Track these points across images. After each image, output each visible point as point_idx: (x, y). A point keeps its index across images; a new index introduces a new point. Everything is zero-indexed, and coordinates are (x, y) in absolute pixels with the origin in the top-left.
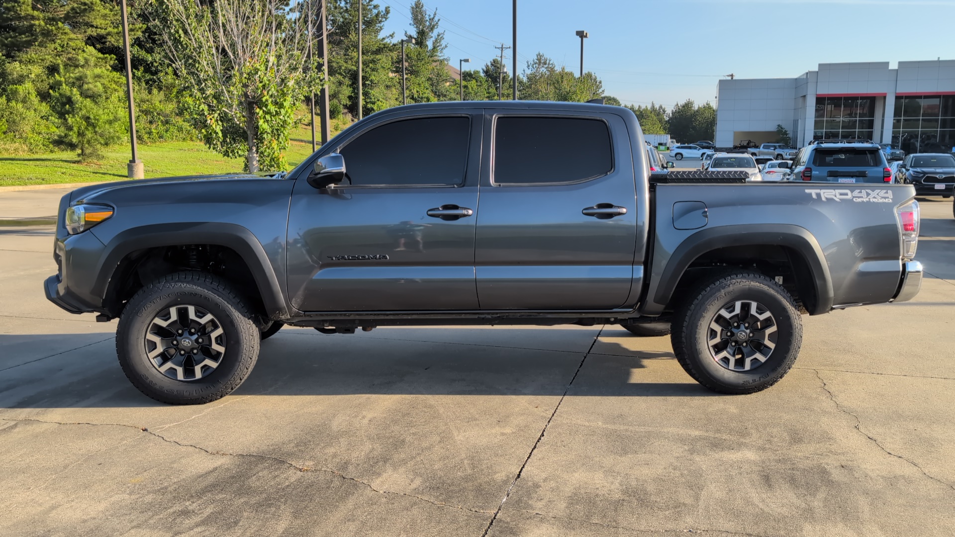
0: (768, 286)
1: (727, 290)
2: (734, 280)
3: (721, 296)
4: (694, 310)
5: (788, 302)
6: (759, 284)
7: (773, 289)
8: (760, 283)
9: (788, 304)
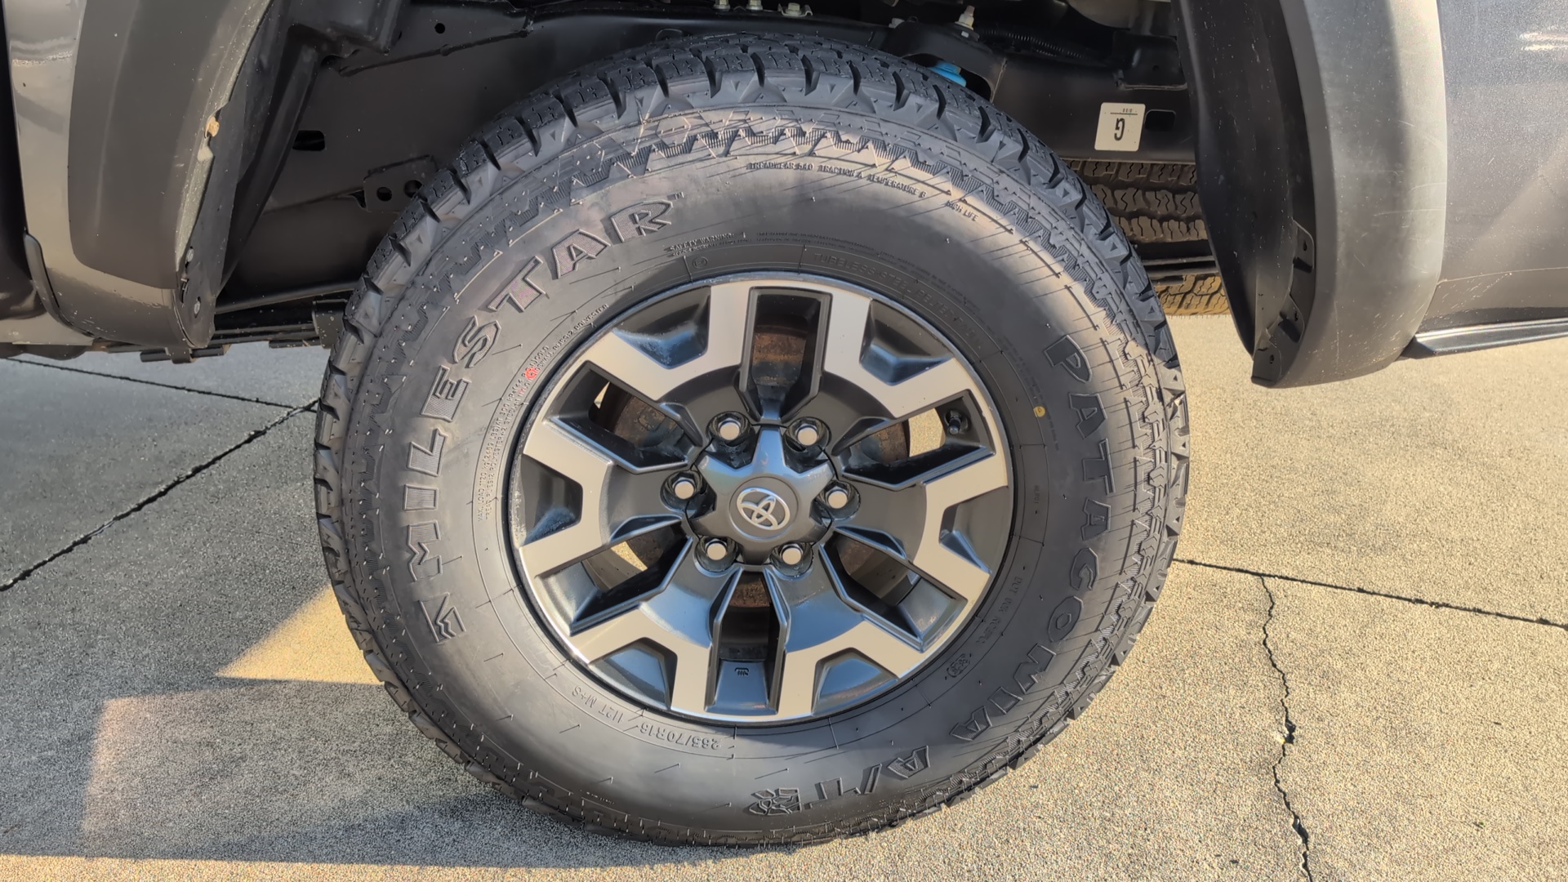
0: (959, 177)
1: (626, 192)
2: (687, 121)
3: (577, 242)
4: (377, 336)
5: (1103, 303)
6: (880, 160)
7: (993, 199)
8: (898, 153)
9: (1099, 315)
